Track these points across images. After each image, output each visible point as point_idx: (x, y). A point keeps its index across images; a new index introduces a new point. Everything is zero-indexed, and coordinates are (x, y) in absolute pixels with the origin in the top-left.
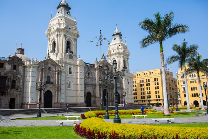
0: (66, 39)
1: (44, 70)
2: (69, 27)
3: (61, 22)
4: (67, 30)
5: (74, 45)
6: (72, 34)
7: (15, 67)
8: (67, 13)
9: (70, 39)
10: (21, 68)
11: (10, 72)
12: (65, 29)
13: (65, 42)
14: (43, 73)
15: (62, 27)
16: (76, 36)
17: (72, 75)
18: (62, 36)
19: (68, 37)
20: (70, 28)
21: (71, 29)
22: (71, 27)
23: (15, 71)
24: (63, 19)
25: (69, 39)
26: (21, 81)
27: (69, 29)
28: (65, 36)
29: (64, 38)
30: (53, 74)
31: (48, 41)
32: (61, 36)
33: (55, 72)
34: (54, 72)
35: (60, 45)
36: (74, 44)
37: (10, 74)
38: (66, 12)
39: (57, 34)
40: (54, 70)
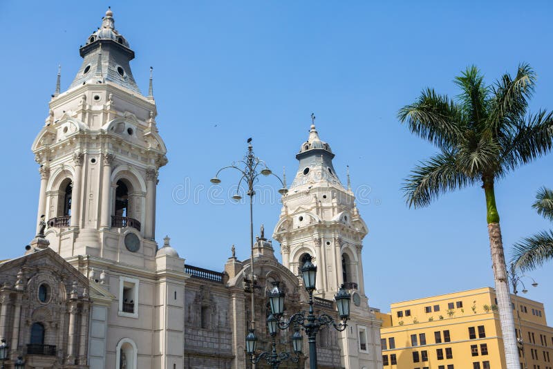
0: (112, 171)
1: (19, 297)
2: (128, 125)
3: (98, 107)
4: (118, 136)
5: (145, 195)
6: (136, 152)
8: (120, 71)
9: (128, 172)
12: (112, 133)
13: (111, 185)
14: (18, 310)
15: (101, 124)
16: (153, 161)
17: (135, 315)
18: (98, 160)
19: (121, 163)
20: (130, 131)
21: (134, 135)
22: (134, 128)
24: (102, 94)
25: (124, 171)
27: (126, 132)
28: (111, 159)
29: (107, 170)
30: (59, 312)
31: (43, 182)
32: (93, 161)
33: (68, 304)
34: (63, 306)
35: (88, 197)
36: (144, 190)
38: (116, 69)
39: (77, 151)
40: (64, 295)
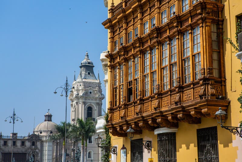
0: (85, 107)
1: (59, 143)
2: (90, 91)
3: (80, 88)
4: (87, 94)
5: (96, 110)
6: (93, 99)
7: (33, 144)
8: (89, 74)
9: (91, 104)
10: (38, 144)
11: (30, 148)
12: (84, 96)
13: (85, 109)
14: (59, 146)
15: (81, 94)
16: (98, 100)
19: (88, 102)
20: (91, 93)
21: (92, 93)
22: (92, 91)
23: (33, 147)
24: (82, 84)
25: (89, 105)
26: (39, 155)
27: (89, 93)
28: (84, 103)
29: (83, 106)
30: (69, 146)
32: (80, 104)
33: (71, 144)
35: (79, 114)
36: (96, 108)
37: (30, 150)
38: (87, 73)
39: (76, 101)
40: (70, 142)
